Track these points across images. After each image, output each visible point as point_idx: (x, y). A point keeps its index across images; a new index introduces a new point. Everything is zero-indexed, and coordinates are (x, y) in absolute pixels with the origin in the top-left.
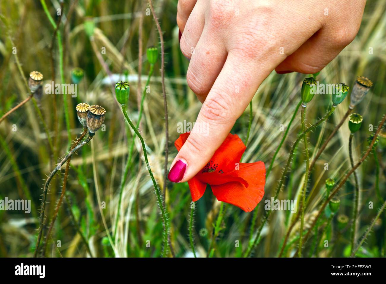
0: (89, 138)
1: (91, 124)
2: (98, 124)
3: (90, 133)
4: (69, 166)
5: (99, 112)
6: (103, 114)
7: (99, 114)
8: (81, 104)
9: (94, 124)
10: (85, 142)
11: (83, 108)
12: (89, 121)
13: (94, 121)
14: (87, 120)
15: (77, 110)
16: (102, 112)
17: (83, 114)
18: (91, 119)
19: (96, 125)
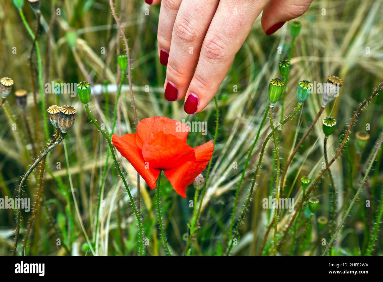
0: (61, 138)
1: (62, 124)
2: (69, 123)
3: (62, 133)
4: (44, 168)
5: (70, 112)
6: (74, 113)
7: (70, 114)
8: (53, 106)
9: (65, 124)
10: (58, 142)
11: (55, 109)
12: (60, 121)
13: (65, 121)
14: (59, 121)
15: (49, 112)
16: (73, 112)
17: (55, 115)
18: (62, 119)
19: (67, 125)
